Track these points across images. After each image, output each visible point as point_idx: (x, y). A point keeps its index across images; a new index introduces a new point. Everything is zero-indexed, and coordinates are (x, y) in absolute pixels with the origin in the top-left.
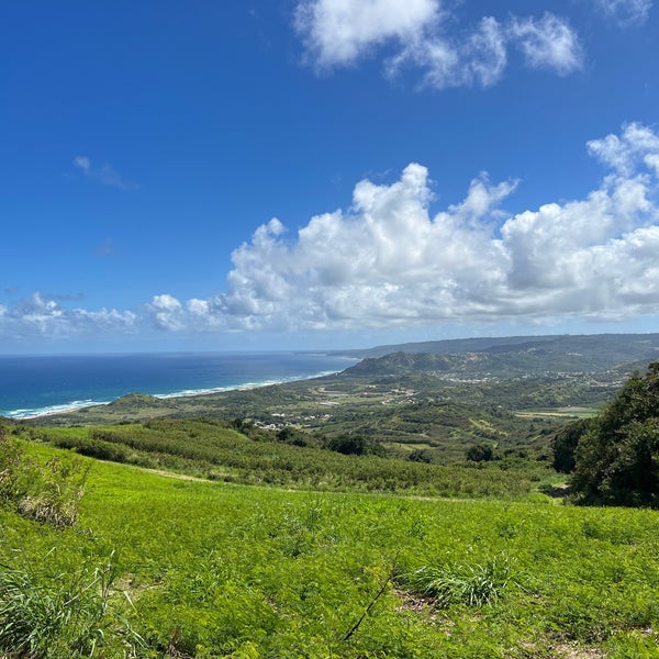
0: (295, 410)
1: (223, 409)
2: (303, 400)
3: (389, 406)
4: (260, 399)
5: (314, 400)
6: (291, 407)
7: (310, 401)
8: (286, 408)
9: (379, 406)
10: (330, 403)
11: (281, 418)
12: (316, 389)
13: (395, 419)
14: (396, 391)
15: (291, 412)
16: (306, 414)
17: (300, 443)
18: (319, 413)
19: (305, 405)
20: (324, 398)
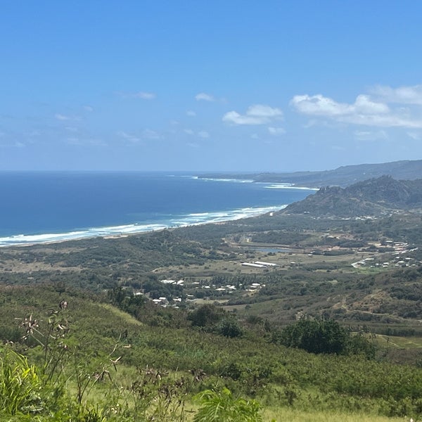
0: (199, 275)
1: (78, 269)
2: (213, 257)
3: (365, 271)
4: (141, 253)
5: (233, 258)
6: (193, 268)
7: (228, 259)
8: (185, 270)
9: (346, 272)
10: (260, 264)
11: (178, 287)
12: (237, 240)
13: (377, 294)
14: (378, 245)
15: (192, 276)
16: (219, 281)
17: (231, 332)
18: (244, 281)
19: (217, 266)
20: (251, 255)
